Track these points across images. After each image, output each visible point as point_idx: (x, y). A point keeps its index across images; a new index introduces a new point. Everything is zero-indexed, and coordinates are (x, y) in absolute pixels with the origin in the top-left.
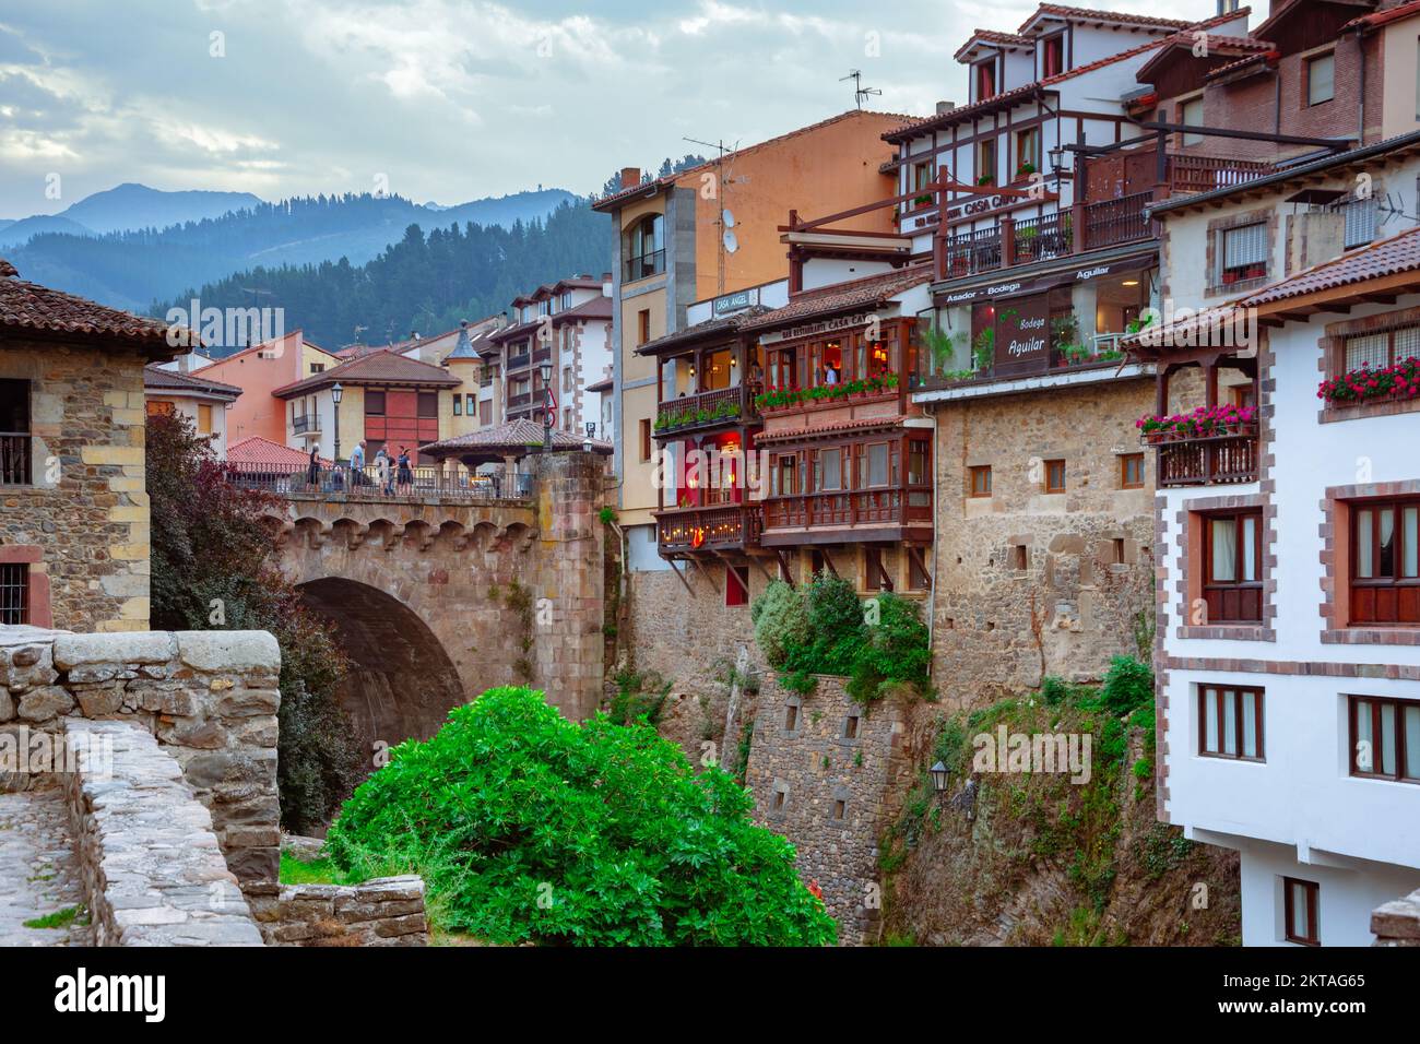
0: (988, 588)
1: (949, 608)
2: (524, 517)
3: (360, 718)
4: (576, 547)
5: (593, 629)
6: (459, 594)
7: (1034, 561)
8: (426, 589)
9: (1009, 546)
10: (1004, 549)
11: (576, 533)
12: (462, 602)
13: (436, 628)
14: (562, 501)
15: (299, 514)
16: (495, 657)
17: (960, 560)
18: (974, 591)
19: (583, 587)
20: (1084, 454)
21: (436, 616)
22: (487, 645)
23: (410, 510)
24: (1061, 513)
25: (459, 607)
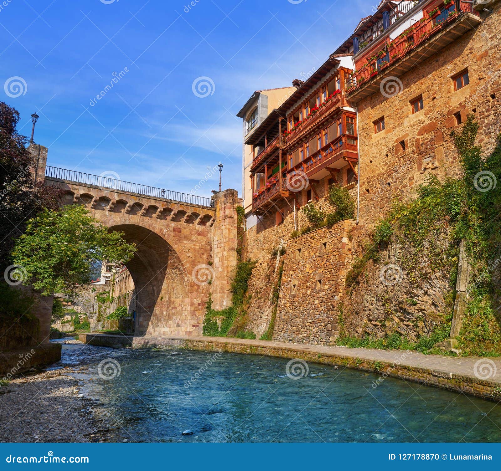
0: (385, 168)
1: (367, 185)
2: (211, 213)
3: (157, 288)
4: (227, 220)
5: (232, 249)
6: (185, 237)
7: (409, 145)
8: (172, 234)
9: (395, 145)
10: (393, 147)
11: (227, 216)
12: (186, 240)
13: (175, 247)
14: (223, 206)
15: (119, 197)
16: (199, 261)
17: (371, 162)
18: (379, 172)
19: (229, 234)
20: (432, 86)
21: (176, 243)
22: (195, 256)
23: (165, 203)
24: (422, 117)
25: (185, 242)
